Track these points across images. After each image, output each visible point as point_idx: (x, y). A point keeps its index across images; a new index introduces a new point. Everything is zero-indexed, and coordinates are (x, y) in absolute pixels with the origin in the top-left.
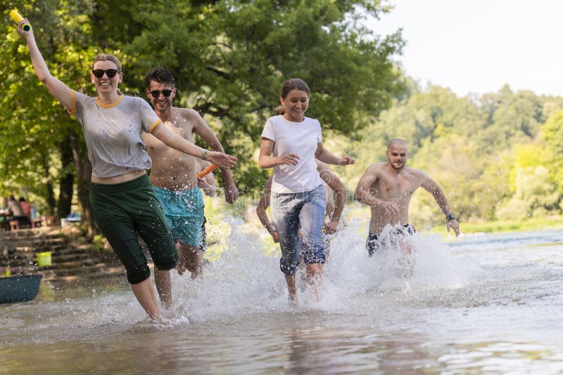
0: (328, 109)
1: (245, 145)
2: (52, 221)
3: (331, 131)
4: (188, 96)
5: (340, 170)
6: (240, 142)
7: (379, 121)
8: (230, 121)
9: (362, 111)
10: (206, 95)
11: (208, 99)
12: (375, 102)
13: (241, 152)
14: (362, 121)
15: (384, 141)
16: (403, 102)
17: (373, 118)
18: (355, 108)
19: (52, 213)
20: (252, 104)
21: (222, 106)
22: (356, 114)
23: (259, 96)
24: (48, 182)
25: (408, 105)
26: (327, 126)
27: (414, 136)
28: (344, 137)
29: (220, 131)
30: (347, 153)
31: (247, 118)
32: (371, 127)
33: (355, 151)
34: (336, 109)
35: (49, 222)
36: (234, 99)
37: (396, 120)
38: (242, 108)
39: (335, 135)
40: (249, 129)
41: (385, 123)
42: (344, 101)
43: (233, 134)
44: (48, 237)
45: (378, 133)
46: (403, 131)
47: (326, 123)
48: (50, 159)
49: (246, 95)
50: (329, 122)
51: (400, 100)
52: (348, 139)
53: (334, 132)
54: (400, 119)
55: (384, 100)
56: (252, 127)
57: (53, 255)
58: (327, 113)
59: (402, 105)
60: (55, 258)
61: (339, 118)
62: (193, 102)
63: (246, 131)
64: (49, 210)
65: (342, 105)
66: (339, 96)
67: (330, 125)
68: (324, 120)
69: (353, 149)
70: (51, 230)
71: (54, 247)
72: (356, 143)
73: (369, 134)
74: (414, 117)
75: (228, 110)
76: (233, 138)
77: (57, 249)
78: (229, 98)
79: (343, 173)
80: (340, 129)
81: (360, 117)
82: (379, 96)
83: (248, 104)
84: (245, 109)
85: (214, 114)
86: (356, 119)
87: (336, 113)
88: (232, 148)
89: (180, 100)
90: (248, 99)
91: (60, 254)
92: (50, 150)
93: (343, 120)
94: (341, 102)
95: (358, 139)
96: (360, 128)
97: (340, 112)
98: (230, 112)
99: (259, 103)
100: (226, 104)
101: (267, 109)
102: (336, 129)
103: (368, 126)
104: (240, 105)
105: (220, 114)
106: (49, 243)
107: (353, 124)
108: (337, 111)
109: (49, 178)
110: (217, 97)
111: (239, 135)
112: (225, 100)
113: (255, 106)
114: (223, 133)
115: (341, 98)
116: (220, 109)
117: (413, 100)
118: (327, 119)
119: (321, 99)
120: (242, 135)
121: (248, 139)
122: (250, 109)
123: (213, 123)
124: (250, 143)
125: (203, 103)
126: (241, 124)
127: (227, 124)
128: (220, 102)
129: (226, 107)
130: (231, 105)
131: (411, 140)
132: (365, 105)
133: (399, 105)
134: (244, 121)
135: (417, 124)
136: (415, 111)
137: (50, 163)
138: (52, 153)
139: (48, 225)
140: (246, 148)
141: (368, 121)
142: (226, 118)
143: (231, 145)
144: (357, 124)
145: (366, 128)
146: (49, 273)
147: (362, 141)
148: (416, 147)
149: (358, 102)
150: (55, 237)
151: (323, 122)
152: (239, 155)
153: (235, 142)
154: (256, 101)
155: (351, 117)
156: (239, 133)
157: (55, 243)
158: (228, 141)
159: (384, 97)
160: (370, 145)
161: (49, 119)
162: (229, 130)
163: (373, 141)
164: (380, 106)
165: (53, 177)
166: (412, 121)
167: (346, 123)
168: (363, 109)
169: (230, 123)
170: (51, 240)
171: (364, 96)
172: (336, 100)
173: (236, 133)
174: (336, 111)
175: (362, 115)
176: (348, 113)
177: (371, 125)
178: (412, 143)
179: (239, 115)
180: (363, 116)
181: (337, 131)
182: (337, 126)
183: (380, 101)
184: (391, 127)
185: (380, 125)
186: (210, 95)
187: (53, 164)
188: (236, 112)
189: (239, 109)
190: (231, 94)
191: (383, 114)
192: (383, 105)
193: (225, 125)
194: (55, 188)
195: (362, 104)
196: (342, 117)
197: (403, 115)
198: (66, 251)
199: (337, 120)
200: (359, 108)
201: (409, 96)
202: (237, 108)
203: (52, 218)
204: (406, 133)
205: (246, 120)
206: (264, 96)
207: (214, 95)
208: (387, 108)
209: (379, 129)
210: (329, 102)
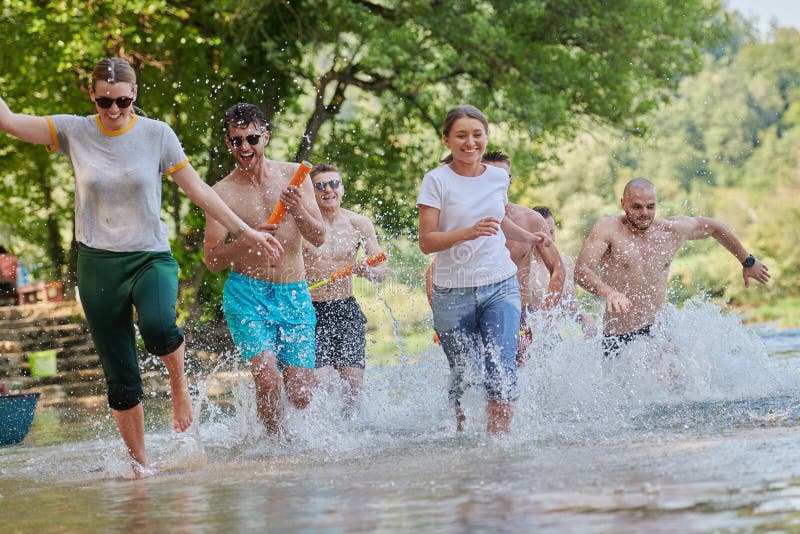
0: (581, 75)
1: (424, 145)
2: (58, 289)
3: (587, 118)
4: (315, 52)
5: (603, 191)
6: (416, 140)
7: (678, 96)
8: (395, 99)
9: (645, 79)
10: (351, 50)
11: (354, 57)
12: (671, 60)
13: (416, 159)
14: (645, 96)
15: (690, 135)
16: (724, 60)
17: (666, 91)
18: (631, 73)
19: (59, 275)
20: (438, 67)
21: (379, 71)
22: (634, 85)
23: (451, 52)
24: (50, 216)
25: (734, 66)
26: (580, 108)
27: (744, 125)
28: (612, 129)
29: (377, 119)
30: (617, 158)
31: (427, 93)
32: (663, 110)
33: (633, 155)
34: (596, 75)
35: (53, 293)
36: (403, 57)
37: (710, 94)
38: (418, 75)
39: (594, 124)
40: (432, 114)
41: (689, 100)
42: (610, 59)
43: (401, 125)
44: (49, 322)
45: (676, 120)
46: (725, 115)
47: (576, 102)
48: (54, 173)
49: (425, 50)
50: (583, 101)
51: (718, 57)
52: (619, 132)
53: (593, 119)
54: (717, 93)
55: (687, 58)
56: (437, 110)
57: (59, 356)
58: (580, 84)
59: (721, 66)
60: (63, 361)
61: (601, 92)
62: (325, 62)
63: (425, 118)
64: (51, 270)
65: (608, 67)
66: (601, 50)
67: (585, 105)
68: (574, 96)
69: (628, 150)
70: (57, 308)
71: (62, 340)
72: (633, 139)
73: (660, 123)
74: (746, 87)
75: (392, 78)
76: (400, 132)
77: (67, 345)
78: (392, 55)
79: (610, 197)
80: (603, 113)
81: (642, 90)
82: (678, 49)
83: (430, 66)
84: (425, 75)
85: (365, 86)
86: (634, 95)
87: (596, 84)
88: (399, 150)
89: (300, 60)
90: (429, 59)
91: (73, 354)
92: (53, 156)
93: (609, 97)
94: (605, 62)
95: (639, 132)
96: (641, 110)
97: (604, 82)
98: (395, 83)
99: (450, 65)
100: (388, 67)
101: (466, 75)
102: (595, 112)
103: (658, 108)
104: (415, 70)
105: (377, 86)
106: (52, 333)
107: (629, 104)
108: (598, 80)
109: (53, 209)
110: (370, 54)
111: (412, 127)
112: (387, 60)
113: (442, 71)
114: (382, 121)
115: (605, 54)
116: (377, 78)
117: (742, 57)
118: (578, 94)
119: (568, 56)
120: (419, 126)
121: (429, 133)
122: (433, 76)
123: (363, 104)
124: (433, 141)
125: (345, 65)
126: (417, 106)
127: (391, 106)
128: (377, 64)
129: (388, 73)
130: (398, 68)
131: (739, 132)
132: (651, 66)
133: (715, 67)
134: (422, 98)
135: (750, 101)
136: (747, 76)
137: (53, 181)
138: (57, 161)
139: (50, 299)
140: (427, 151)
141: (658, 97)
142: (388, 94)
143: (397, 145)
144: (635, 102)
145: (654, 111)
146: (53, 391)
147: (647, 135)
148: (749, 145)
149: (637, 61)
150: (62, 321)
151: (571, 100)
152: (412, 163)
153: (404, 140)
154: (445, 60)
155: (625, 91)
156: (413, 121)
157: (64, 334)
158: (391, 138)
159: (688, 51)
160: (661, 143)
161: (51, 96)
162: (393, 117)
163: (667, 135)
164: (679, 69)
165: (59, 207)
166: (741, 96)
167: (615, 101)
168: (648, 75)
169: (395, 104)
170: (57, 328)
171: (651, 50)
172: (595, 57)
173: (406, 122)
174: (596, 80)
175: (644, 86)
176: (619, 82)
177: (662, 105)
178: (741, 138)
179: (413, 88)
180: (648, 89)
181: (598, 118)
182: (597, 107)
183: (681, 59)
184: (701, 109)
185: (681, 105)
186: (358, 50)
187: (60, 183)
188: (407, 82)
189: (413, 77)
190: (397, 48)
191: (686, 83)
192: (686, 67)
193: (386, 106)
194: (64, 227)
195: (645, 66)
196: (608, 90)
197: (723, 86)
198: (86, 347)
199: (599, 97)
200: (639, 73)
201: (735, 50)
202: (410, 74)
203: (58, 284)
204: (730, 119)
205: (426, 96)
206: (460, 52)
207: (365, 49)
208: (693, 72)
209: (679, 113)
210: (583, 62)
